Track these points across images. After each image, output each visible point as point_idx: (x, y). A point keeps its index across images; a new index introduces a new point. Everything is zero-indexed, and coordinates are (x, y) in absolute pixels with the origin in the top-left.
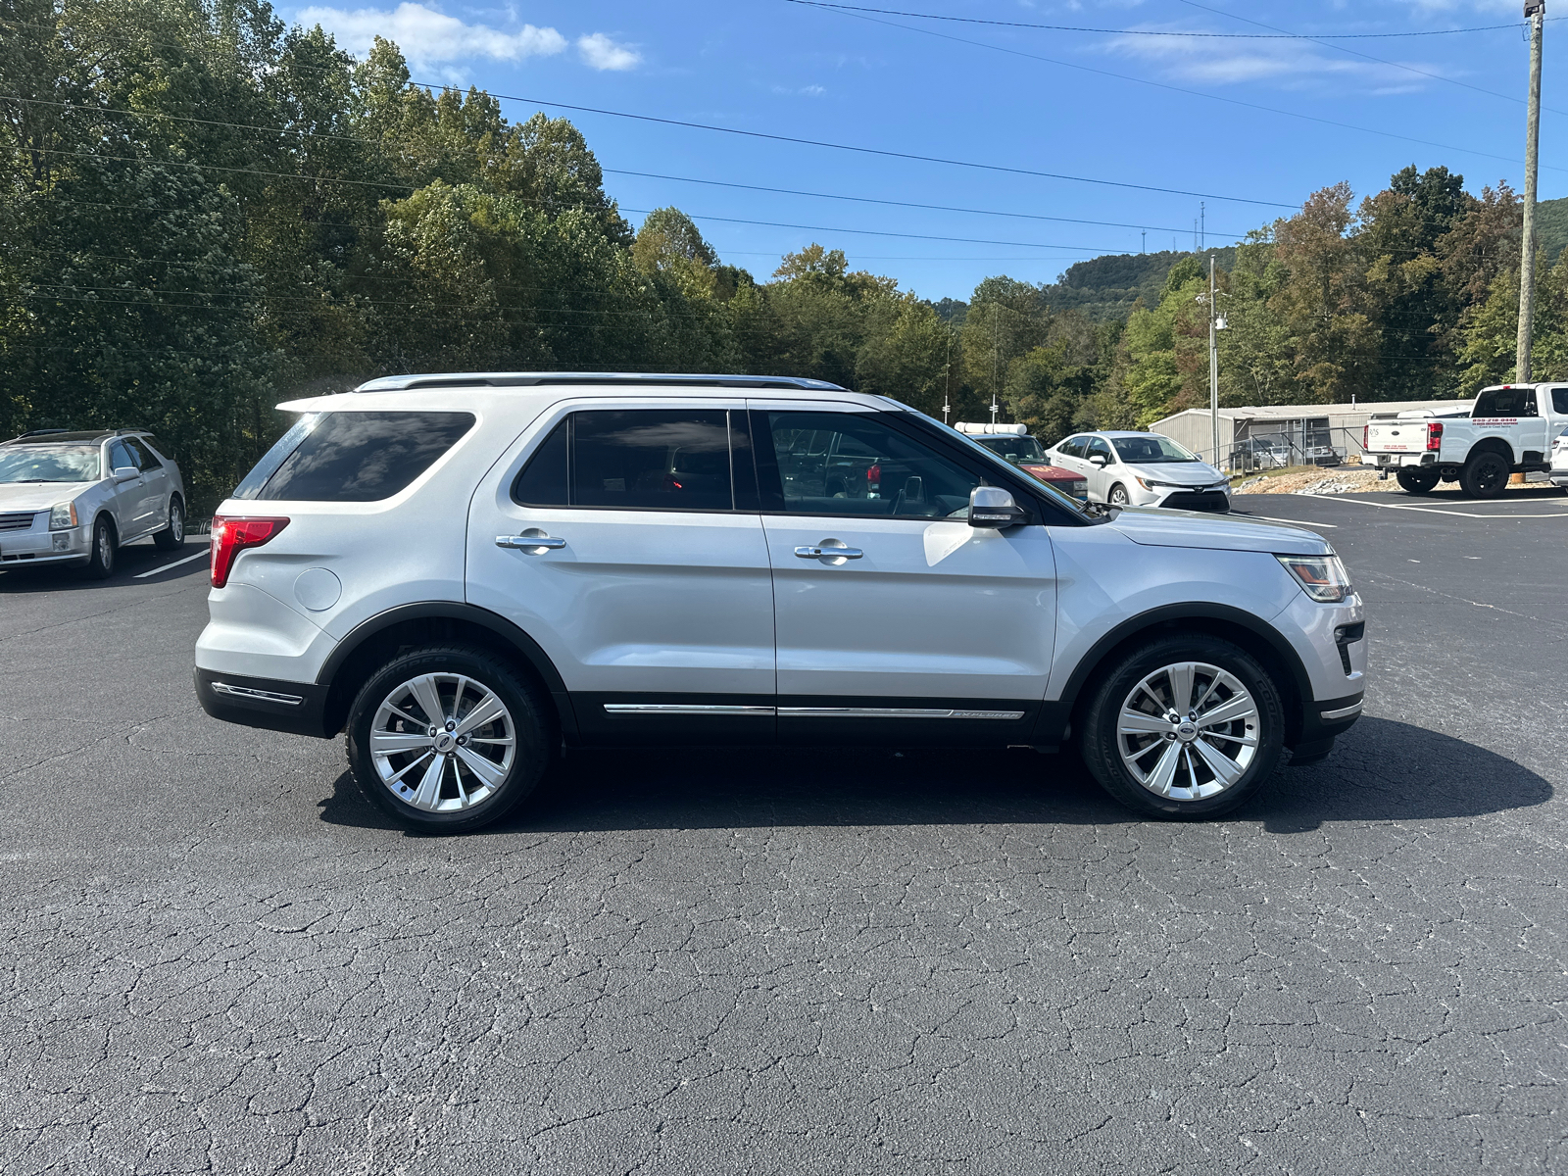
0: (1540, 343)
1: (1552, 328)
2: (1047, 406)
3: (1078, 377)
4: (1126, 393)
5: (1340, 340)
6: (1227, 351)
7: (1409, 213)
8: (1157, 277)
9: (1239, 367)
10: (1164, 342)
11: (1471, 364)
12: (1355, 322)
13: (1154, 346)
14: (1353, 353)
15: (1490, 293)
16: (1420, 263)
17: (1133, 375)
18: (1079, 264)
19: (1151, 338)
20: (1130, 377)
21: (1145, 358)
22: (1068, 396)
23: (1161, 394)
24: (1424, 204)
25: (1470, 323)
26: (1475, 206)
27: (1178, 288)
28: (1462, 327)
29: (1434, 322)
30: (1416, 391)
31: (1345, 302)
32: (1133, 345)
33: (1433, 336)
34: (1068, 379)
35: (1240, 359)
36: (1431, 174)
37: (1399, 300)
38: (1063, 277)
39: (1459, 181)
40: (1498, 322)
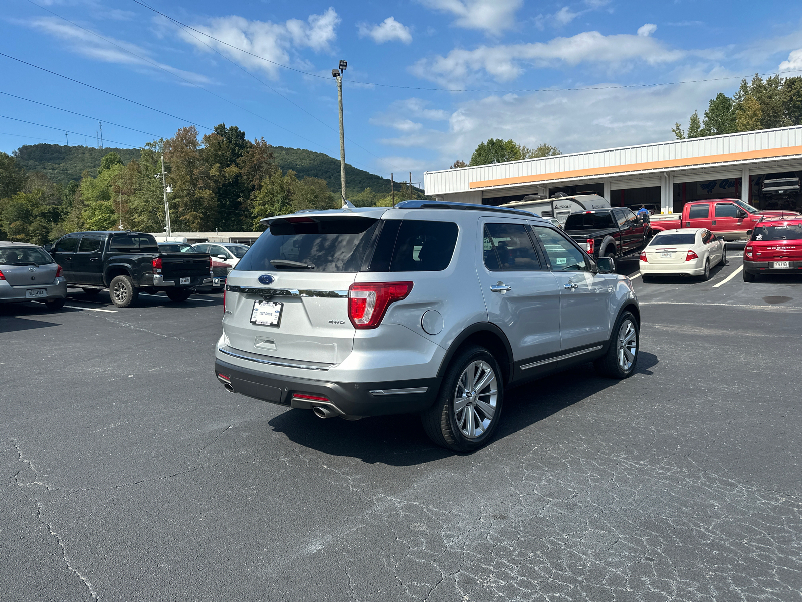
0: (284, 209)
1: (288, 203)
2: (31, 228)
3: (49, 212)
4: (82, 223)
5: (199, 202)
6: (143, 203)
7: (224, 145)
8: (77, 159)
9: (150, 212)
10: (105, 196)
11: (257, 217)
12: (206, 193)
13: (98, 198)
14: (206, 209)
15: (262, 186)
16: (232, 169)
17: (87, 213)
18: (27, 146)
19: (96, 193)
20: (85, 214)
21: (93, 204)
22: (44, 223)
23: (105, 224)
24: (230, 142)
25: (255, 199)
26: (251, 147)
27: (108, 168)
28: (252, 200)
29: (240, 197)
30: (235, 228)
31: (200, 183)
32: (85, 196)
33: (240, 203)
34: (43, 213)
35: (151, 208)
36: (232, 129)
37: (224, 185)
38: (17, 152)
39: (243, 134)
40: (267, 199)
